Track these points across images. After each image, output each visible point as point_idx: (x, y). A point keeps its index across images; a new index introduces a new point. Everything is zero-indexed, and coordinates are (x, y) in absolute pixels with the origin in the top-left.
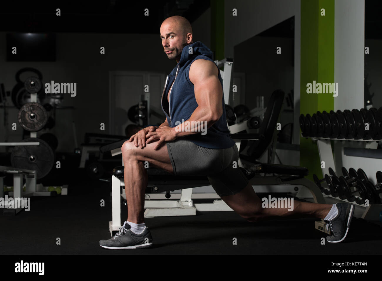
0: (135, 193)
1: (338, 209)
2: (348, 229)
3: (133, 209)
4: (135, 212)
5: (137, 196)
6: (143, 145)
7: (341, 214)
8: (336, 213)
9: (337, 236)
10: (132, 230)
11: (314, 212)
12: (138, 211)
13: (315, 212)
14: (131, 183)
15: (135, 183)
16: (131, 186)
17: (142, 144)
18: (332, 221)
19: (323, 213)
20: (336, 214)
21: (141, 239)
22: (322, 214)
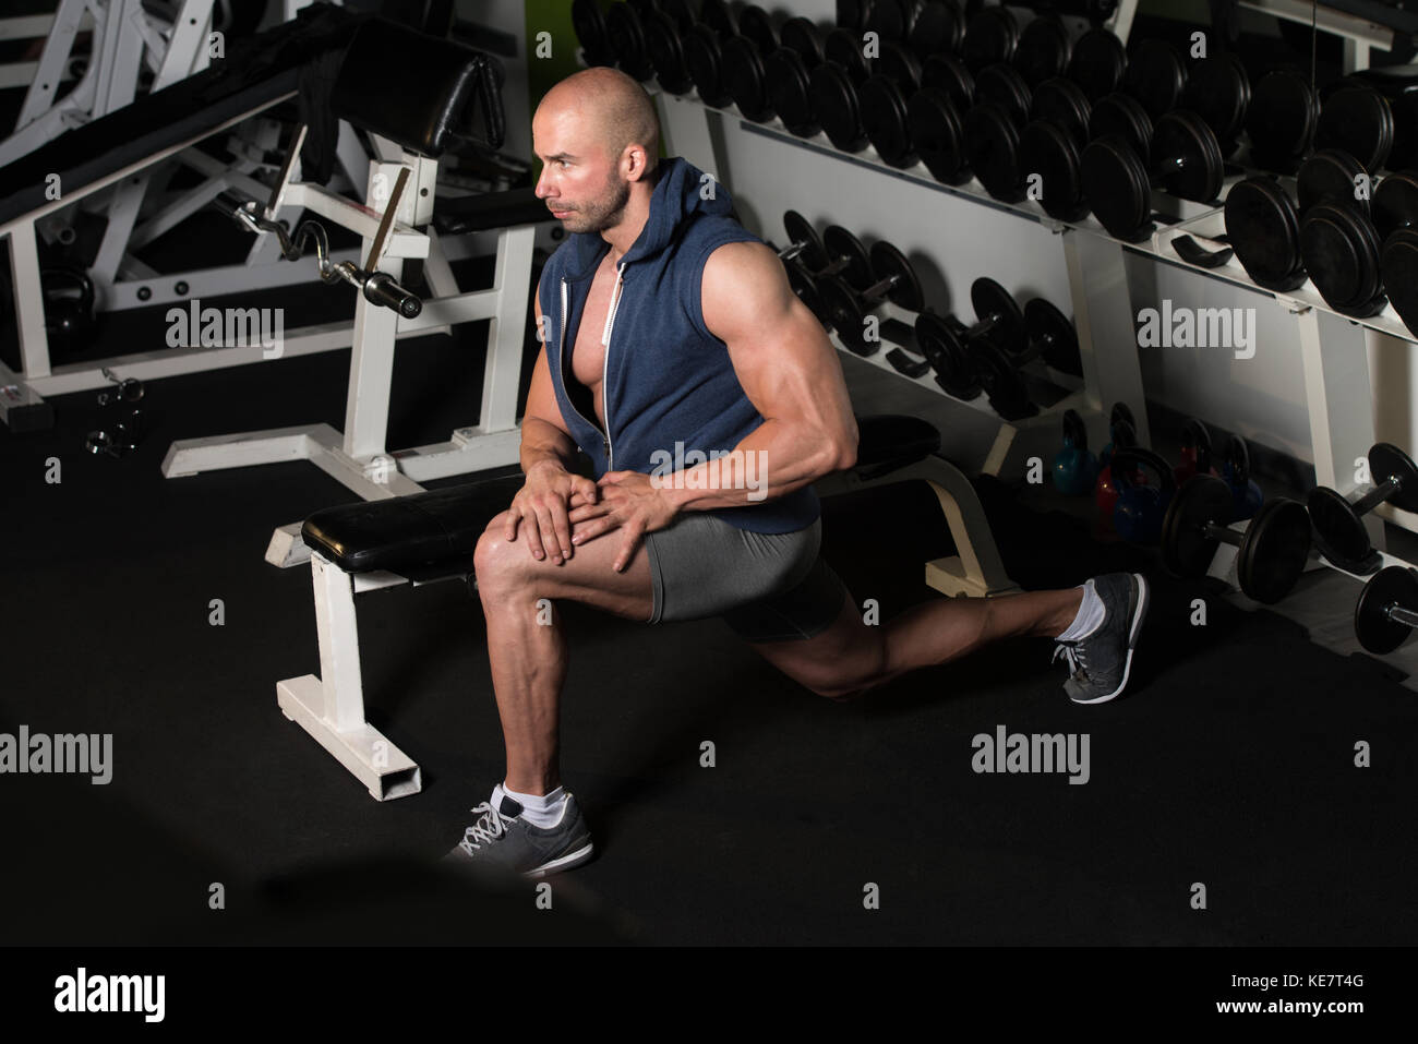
0: (536, 705)
1: (1105, 601)
2: (1131, 652)
3: (529, 753)
4: (535, 762)
5: (544, 714)
6: (566, 554)
7: (1113, 615)
8: (1097, 613)
9: (1103, 683)
10: (527, 815)
11: (1031, 625)
12: (546, 758)
13: (1035, 625)
14: (520, 673)
15: (535, 674)
16: (522, 685)
17: (560, 553)
18: (1088, 640)
19: (1056, 621)
20: (1097, 620)
21: (559, 843)
22: (1055, 625)
